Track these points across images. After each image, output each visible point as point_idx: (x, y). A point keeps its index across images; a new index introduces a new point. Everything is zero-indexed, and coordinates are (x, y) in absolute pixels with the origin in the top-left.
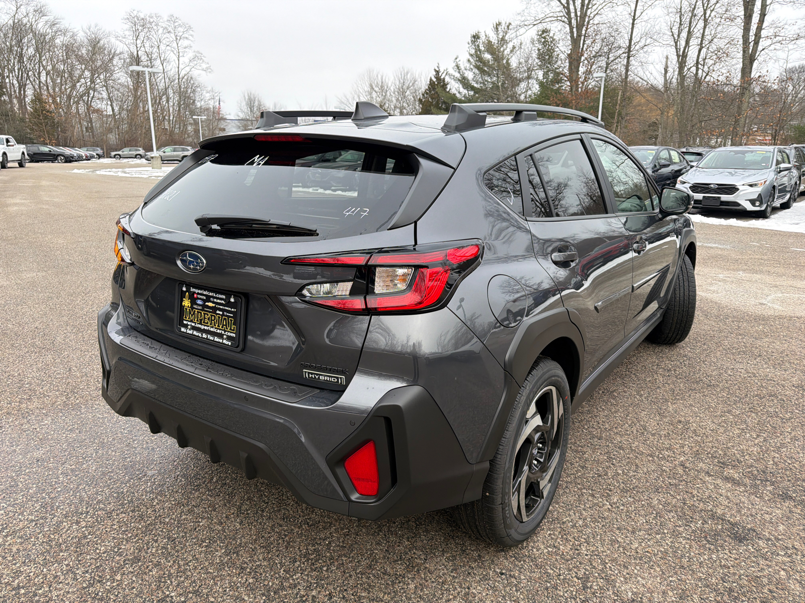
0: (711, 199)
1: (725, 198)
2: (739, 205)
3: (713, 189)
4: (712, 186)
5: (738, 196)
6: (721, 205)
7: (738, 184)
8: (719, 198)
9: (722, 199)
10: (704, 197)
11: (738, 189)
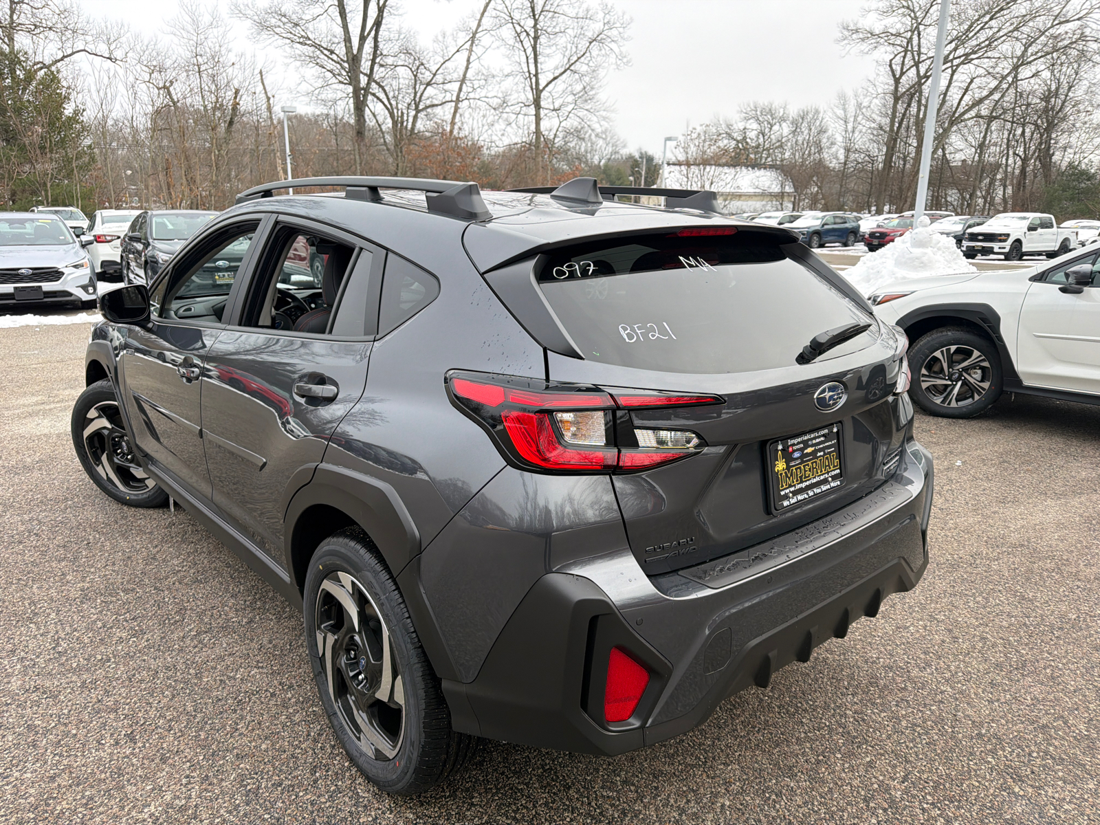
0: (28, 290)
1: (47, 286)
2: (71, 295)
3: (26, 276)
4: (23, 271)
5: (65, 283)
6: (45, 297)
7: (60, 266)
8: (40, 287)
9: (45, 289)
10: (16, 288)
11: (63, 274)
